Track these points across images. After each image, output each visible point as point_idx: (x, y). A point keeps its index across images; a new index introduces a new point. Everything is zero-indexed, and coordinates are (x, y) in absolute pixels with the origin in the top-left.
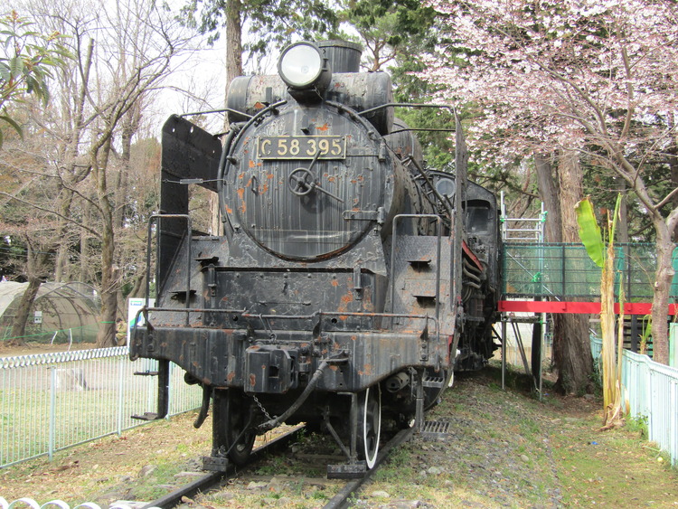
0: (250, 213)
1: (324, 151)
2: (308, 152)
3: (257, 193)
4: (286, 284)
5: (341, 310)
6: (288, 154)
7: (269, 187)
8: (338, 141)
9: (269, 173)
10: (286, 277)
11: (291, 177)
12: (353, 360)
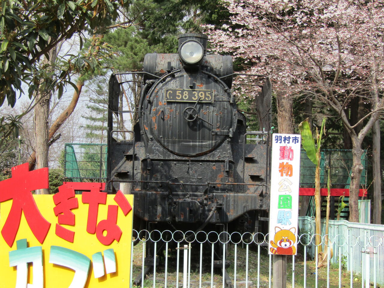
0: (159, 130)
1: (202, 98)
2: (193, 98)
3: (163, 119)
4: (189, 168)
6: (182, 99)
7: (171, 116)
8: (209, 93)
9: (171, 108)
10: (188, 164)
11: (185, 112)
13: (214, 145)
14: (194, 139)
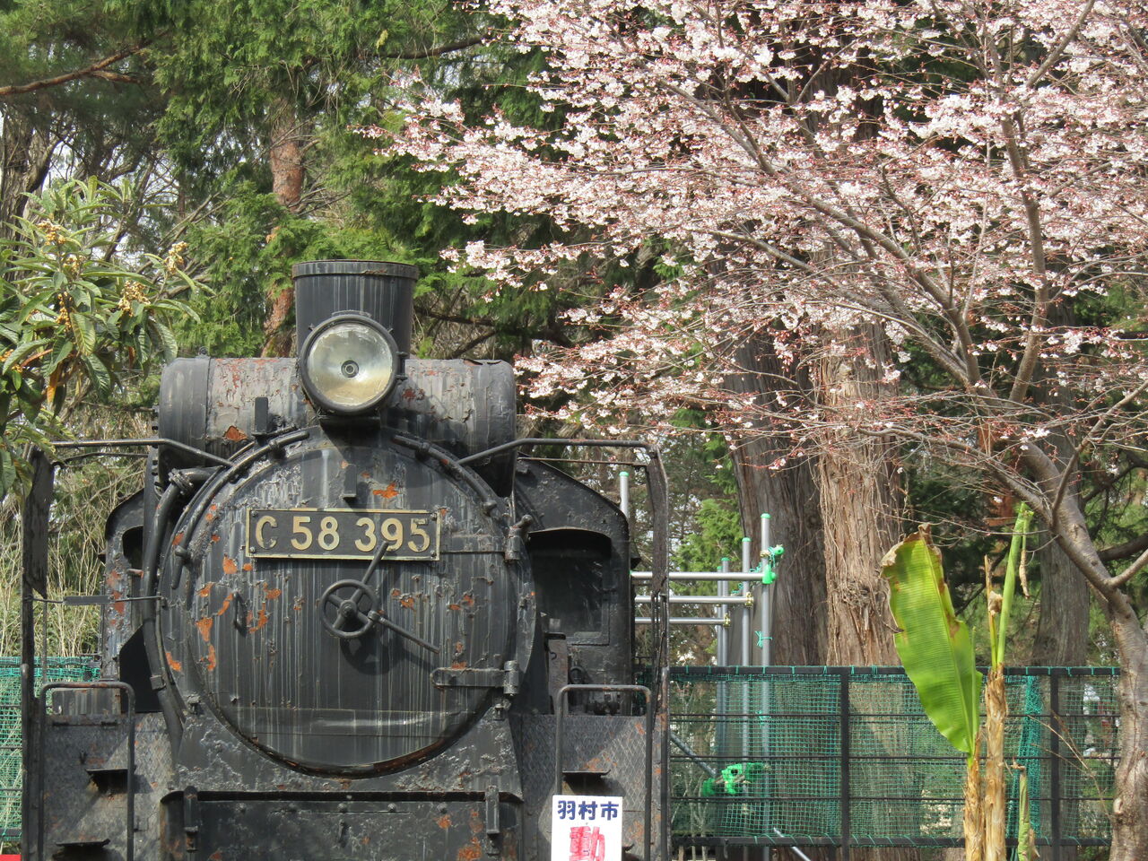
0: (226, 671)
1: (394, 542)
2: (358, 543)
3: (243, 630)
4: (345, 826)
7: (271, 618)
8: (423, 521)
9: (271, 585)
10: (344, 811)
11: (327, 600)
13: (443, 726)
14: (364, 706)
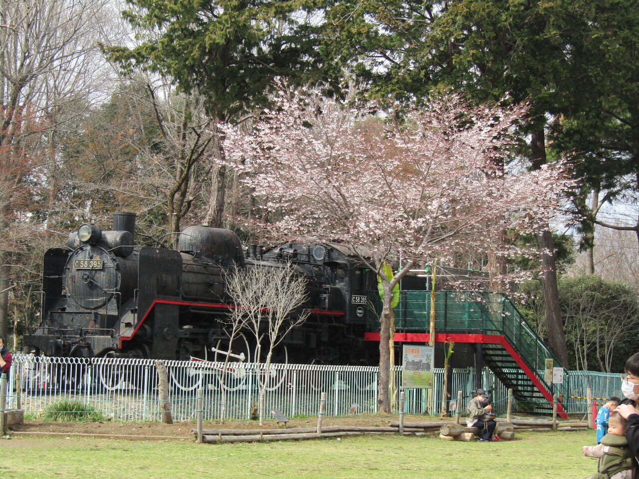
0: (72, 290)
1: (95, 266)
2: (90, 266)
3: (75, 282)
4: (73, 318)
5: (90, 328)
6: (84, 267)
7: (78, 280)
8: (100, 262)
9: (78, 274)
11: (83, 276)
12: (92, 345)
13: (104, 300)
14: (92, 296)
